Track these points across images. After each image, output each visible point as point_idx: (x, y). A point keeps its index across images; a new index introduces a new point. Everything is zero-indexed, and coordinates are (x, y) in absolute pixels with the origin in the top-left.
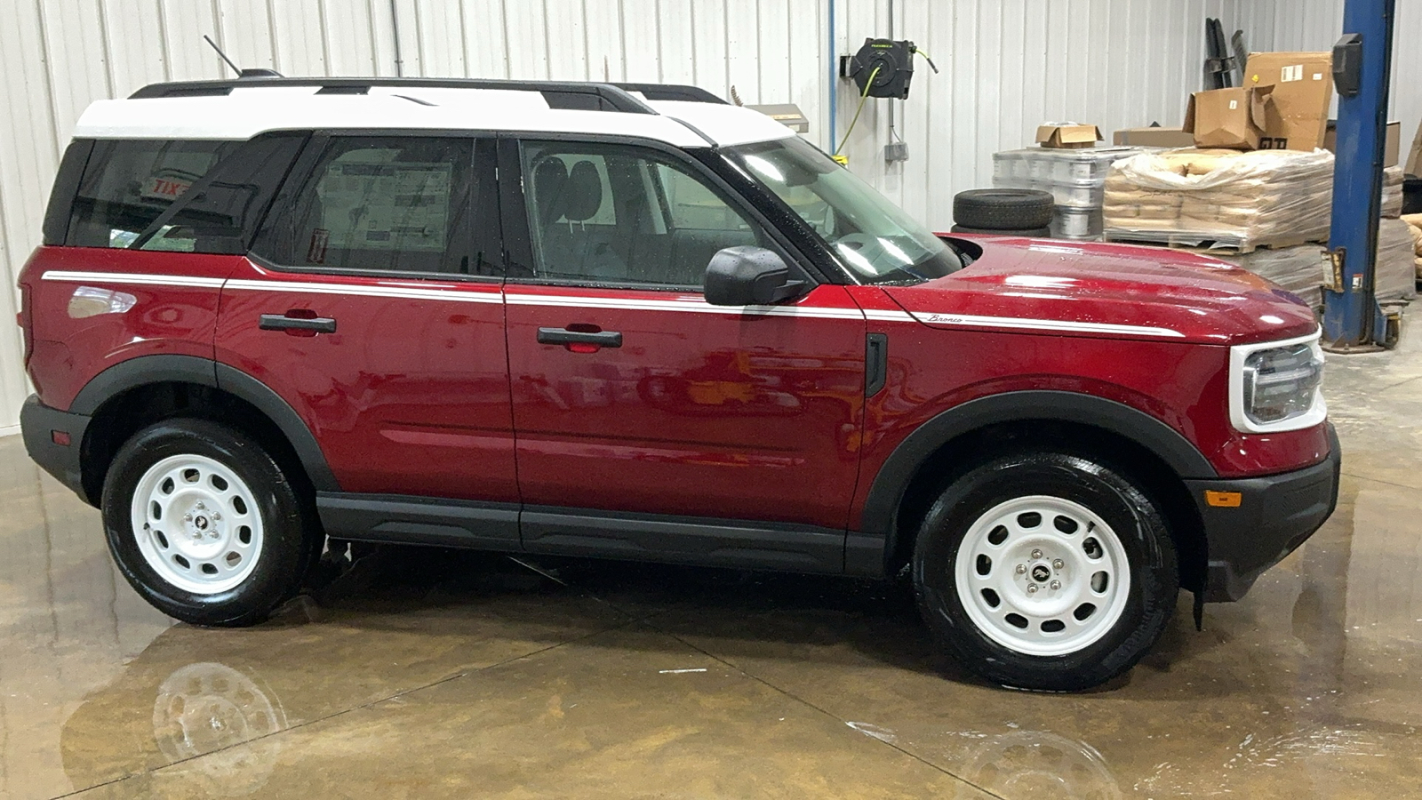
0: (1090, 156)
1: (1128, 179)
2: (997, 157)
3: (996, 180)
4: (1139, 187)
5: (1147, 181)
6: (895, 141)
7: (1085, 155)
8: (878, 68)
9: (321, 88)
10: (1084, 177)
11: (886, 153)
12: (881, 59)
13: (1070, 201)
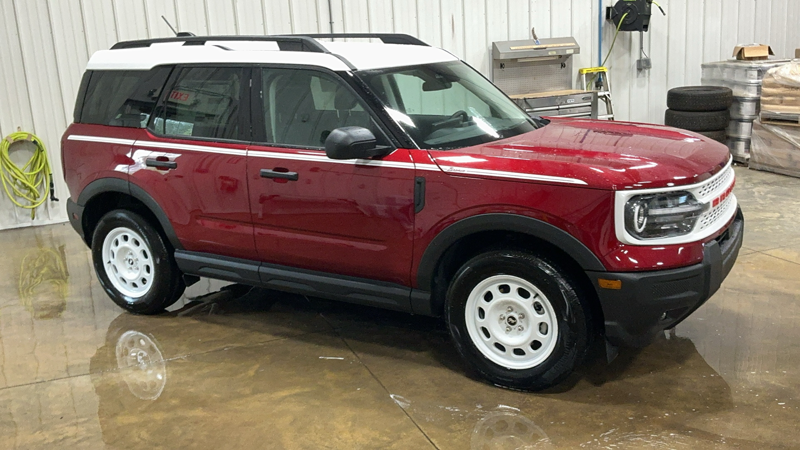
0: (757, 65)
1: (775, 80)
2: (703, 66)
3: (702, 80)
4: (783, 86)
5: (787, 82)
6: (644, 57)
7: (755, 64)
8: (627, 14)
9: (185, 42)
10: (753, 79)
11: (637, 65)
12: (629, 8)
13: (744, 93)
